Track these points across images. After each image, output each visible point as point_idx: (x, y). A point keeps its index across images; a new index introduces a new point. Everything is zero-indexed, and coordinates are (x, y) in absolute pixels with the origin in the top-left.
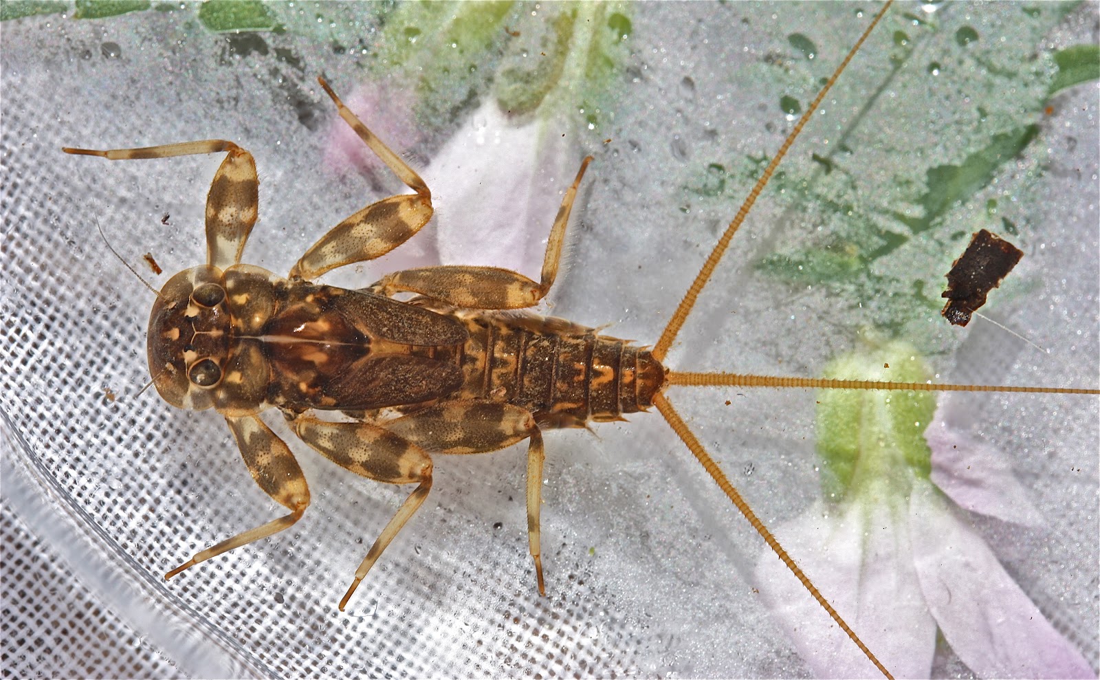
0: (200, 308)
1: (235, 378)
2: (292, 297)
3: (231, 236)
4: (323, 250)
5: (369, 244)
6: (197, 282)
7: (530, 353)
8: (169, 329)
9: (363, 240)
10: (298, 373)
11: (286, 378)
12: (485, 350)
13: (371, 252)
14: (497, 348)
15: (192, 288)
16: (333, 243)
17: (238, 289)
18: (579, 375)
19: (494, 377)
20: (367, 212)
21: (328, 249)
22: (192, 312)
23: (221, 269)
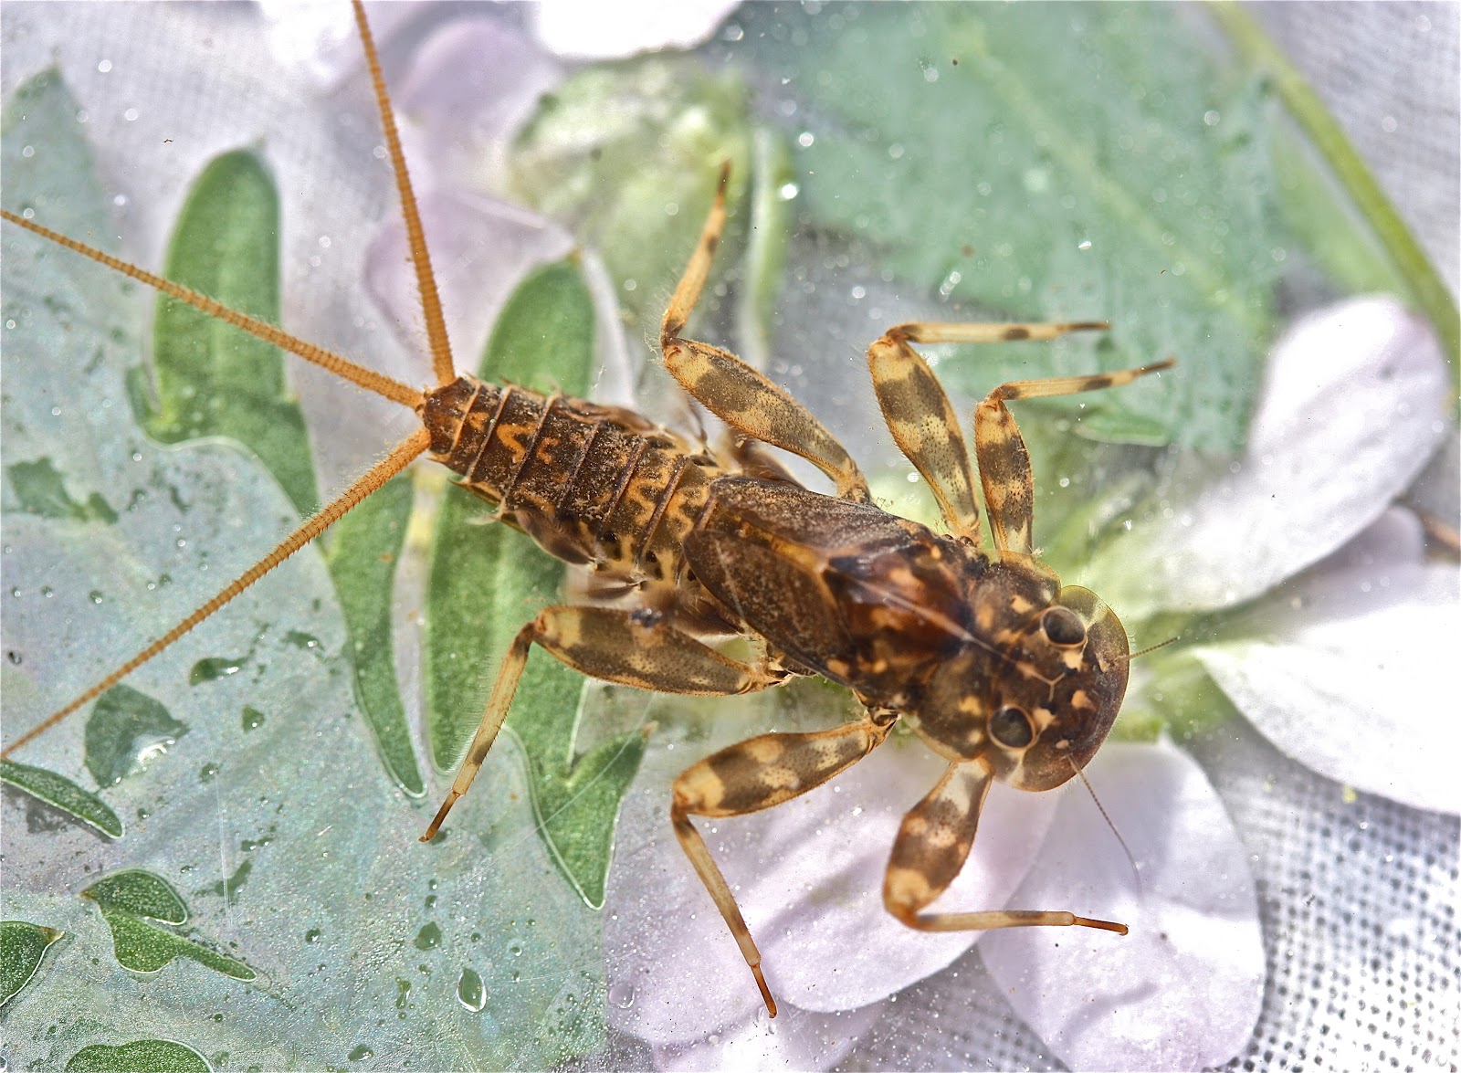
0: (1031, 714)
1: (1021, 605)
2: (903, 679)
3: (947, 807)
4: (835, 761)
5: (773, 757)
6: (1015, 763)
7: (607, 497)
8: (1083, 711)
9: (781, 763)
10: (937, 572)
11: (955, 572)
12: (665, 515)
13: (774, 744)
14: (647, 516)
15: (1026, 754)
16: (821, 767)
17: (969, 722)
18: (550, 446)
19: (666, 479)
20: (764, 803)
21: (830, 761)
22: (1044, 718)
23: (977, 768)
